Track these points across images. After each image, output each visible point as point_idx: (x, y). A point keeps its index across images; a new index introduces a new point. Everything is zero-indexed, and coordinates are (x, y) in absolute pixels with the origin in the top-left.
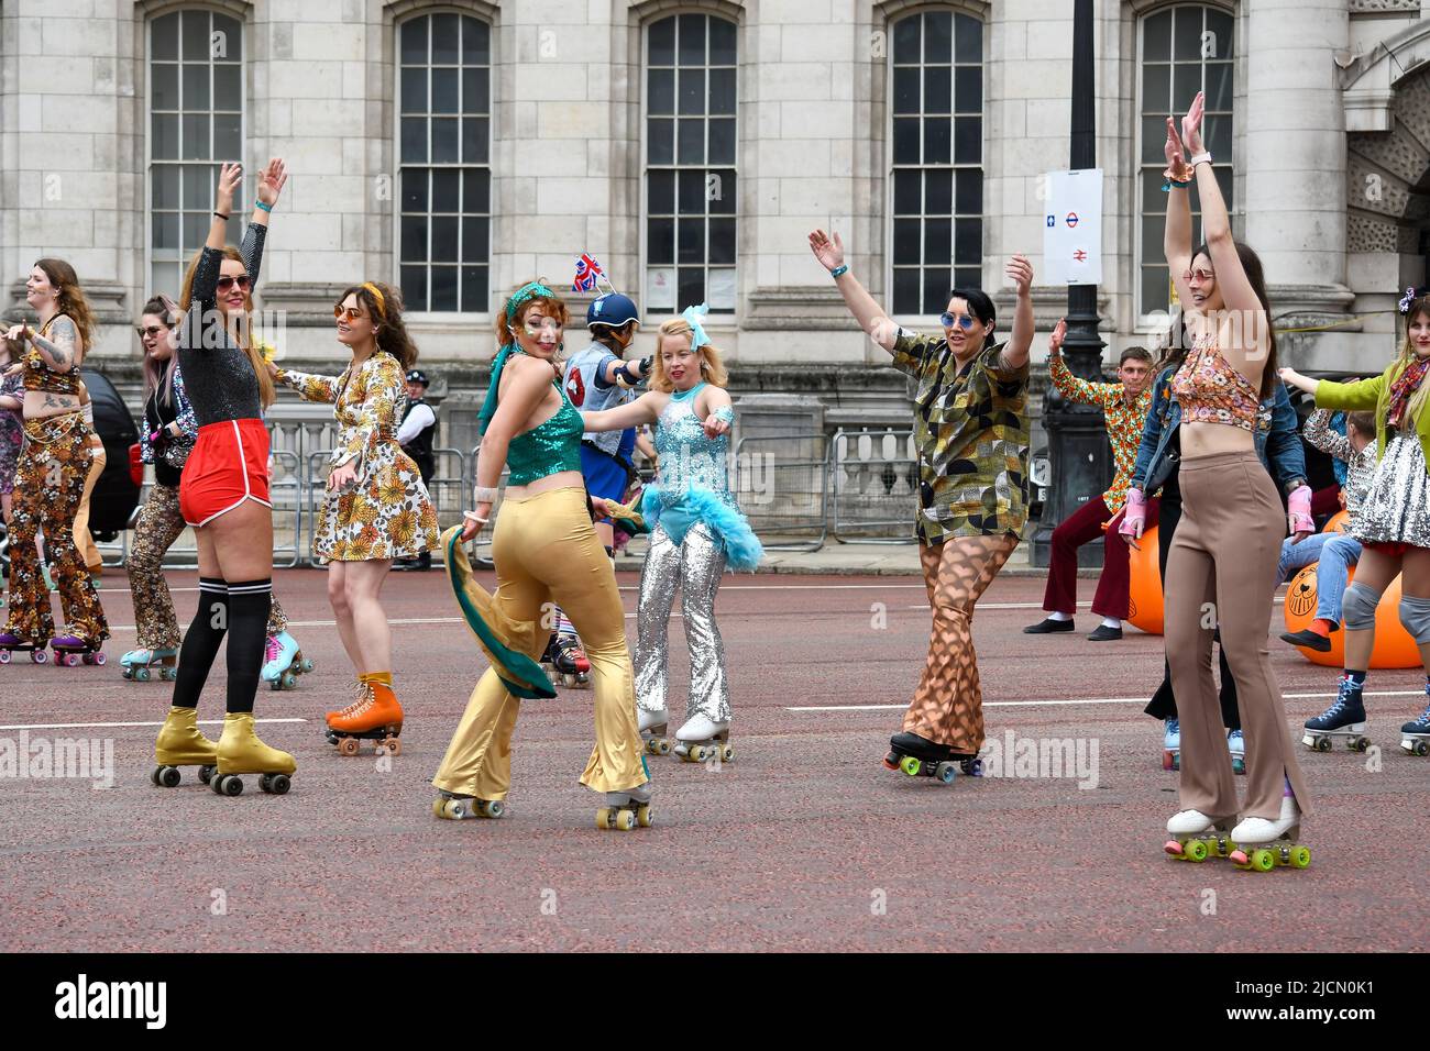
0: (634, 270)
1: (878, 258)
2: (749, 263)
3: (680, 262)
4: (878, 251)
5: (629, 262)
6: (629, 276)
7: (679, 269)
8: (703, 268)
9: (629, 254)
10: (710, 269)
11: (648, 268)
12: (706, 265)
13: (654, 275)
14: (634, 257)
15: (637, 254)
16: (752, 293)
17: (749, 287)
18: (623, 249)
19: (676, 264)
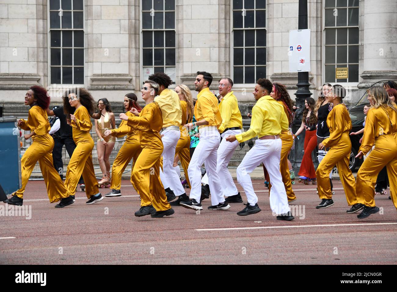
0: (138, 68)
1: (228, 63)
2: (180, 65)
3: (155, 65)
4: (228, 60)
5: (136, 65)
6: (136, 70)
7: (155, 67)
8: (164, 67)
9: (136, 62)
10: (166, 67)
11: (143, 67)
12: (165, 66)
13: (145, 70)
14: (138, 63)
15: (139, 62)
16: (181, 76)
17: (180, 74)
18: (134, 61)
19: (153, 66)
